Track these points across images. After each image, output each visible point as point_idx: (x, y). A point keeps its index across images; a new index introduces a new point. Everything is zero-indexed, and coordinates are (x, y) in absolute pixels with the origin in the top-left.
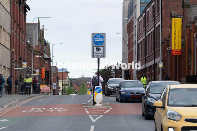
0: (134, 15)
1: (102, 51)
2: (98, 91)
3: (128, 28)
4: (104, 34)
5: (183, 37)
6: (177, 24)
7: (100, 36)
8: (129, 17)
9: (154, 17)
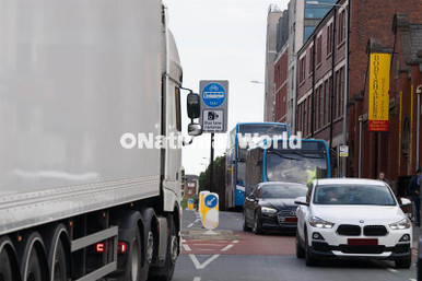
0: (289, 44)
1: (220, 119)
2: (209, 203)
3: (277, 72)
4: (226, 83)
5: (392, 93)
6: (380, 65)
7: (216, 88)
8: (279, 49)
9: (332, 49)
